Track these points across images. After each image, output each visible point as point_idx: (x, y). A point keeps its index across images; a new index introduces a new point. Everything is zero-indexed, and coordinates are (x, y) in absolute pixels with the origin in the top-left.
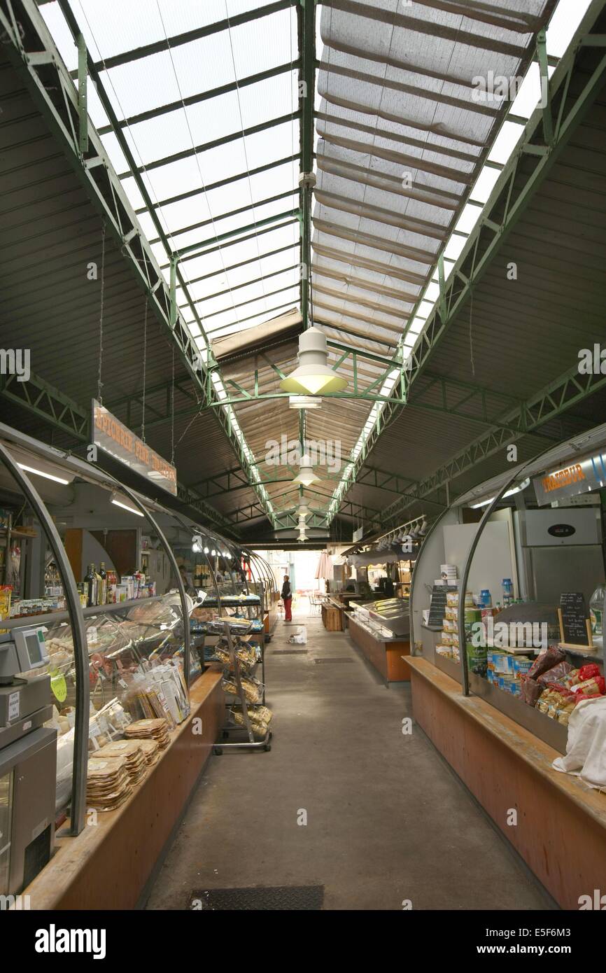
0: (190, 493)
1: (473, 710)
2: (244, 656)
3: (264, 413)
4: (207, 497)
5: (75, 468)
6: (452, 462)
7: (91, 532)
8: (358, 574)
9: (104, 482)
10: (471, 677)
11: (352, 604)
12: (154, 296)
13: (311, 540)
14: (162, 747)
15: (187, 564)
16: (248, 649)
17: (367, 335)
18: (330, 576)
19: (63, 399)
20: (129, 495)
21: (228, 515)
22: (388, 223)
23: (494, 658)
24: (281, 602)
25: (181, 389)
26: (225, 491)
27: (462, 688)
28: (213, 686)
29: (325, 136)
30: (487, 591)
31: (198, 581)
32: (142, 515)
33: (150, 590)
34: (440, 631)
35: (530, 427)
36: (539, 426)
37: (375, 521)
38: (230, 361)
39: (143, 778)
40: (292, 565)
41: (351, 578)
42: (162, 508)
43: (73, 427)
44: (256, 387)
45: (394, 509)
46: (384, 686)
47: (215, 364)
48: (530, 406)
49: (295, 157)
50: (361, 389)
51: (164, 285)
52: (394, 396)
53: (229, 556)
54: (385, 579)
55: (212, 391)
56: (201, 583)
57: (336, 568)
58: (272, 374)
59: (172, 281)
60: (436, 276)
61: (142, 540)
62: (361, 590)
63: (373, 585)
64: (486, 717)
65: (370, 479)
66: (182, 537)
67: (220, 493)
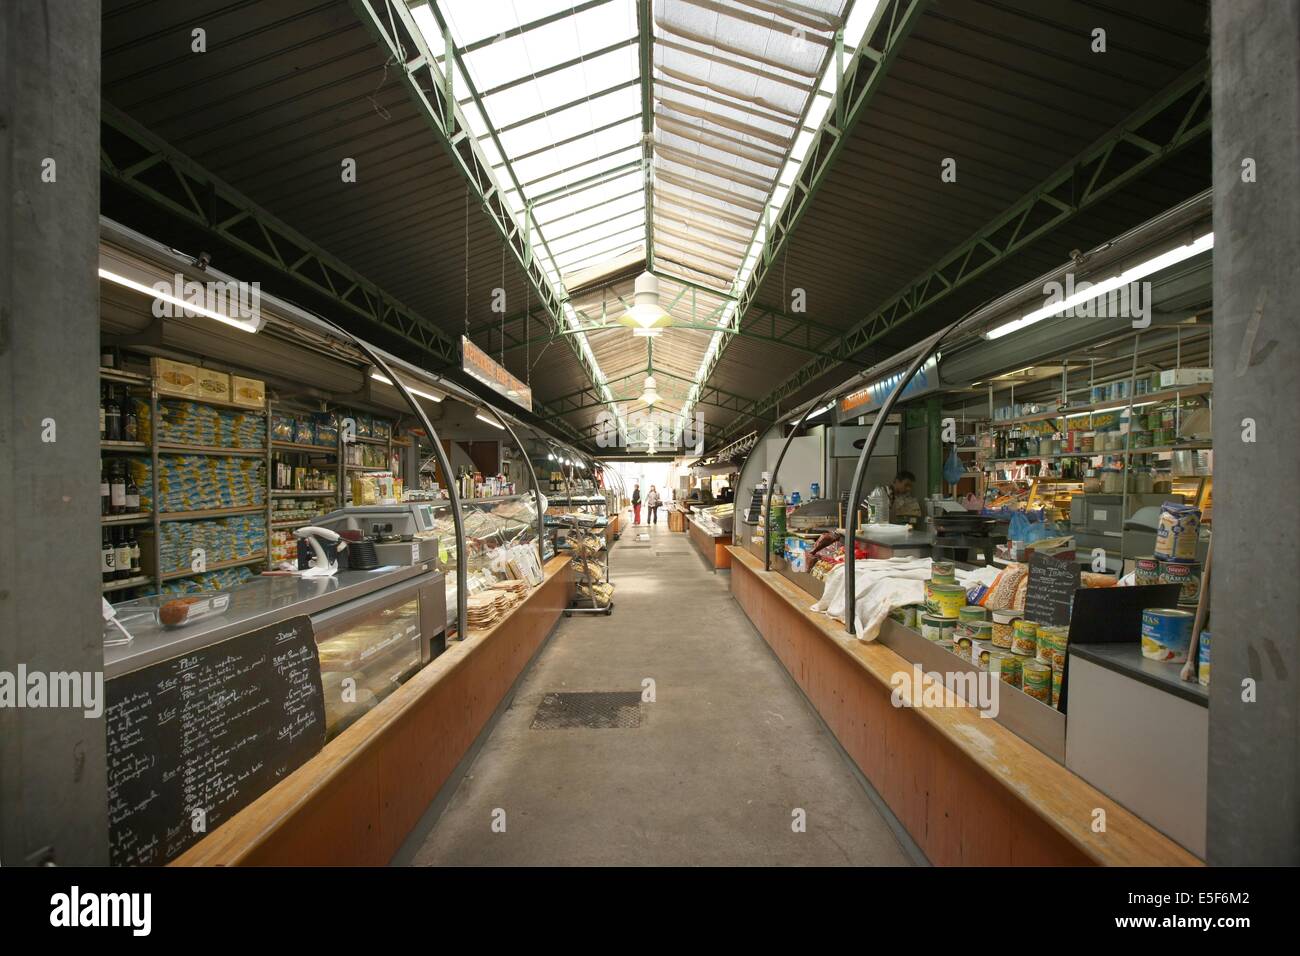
0: (546, 410)
1: (768, 579)
2: (590, 543)
3: (613, 339)
4: (562, 413)
5: (445, 389)
6: (784, 384)
7: (458, 443)
8: (702, 483)
9: (469, 400)
10: (772, 557)
11: (692, 508)
12: (511, 243)
13: (659, 453)
14: (521, 598)
15: (545, 473)
16: (594, 538)
17: (706, 270)
18: (677, 486)
19: (432, 328)
20: (491, 411)
21: (583, 430)
22: (721, 176)
23: (789, 542)
24: (631, 507)
25: (535, 317)
26: (579, 408)
27: (764, 565)
28: (564, 564)
29: (663, 102)
30: (798, 493)
31: (553, 485)
32: (503, 428)
33: (510, 490)
34: (756, 525)
35: (849, 355)
36: (855, 355)
37: (720, 437)
38: (579, 294)
39: (508, 613)
40: (643, 476)
41: (696, 487)
42: (520, 422)
43: (440, 351)
44: (604, 315)
45: (736, 425)
46: (712, 573)
47: (567, 296)
48: (848, 336)
49: (637, 116)
50: (700, 318)
51: (519, 231)
52: (730, 326)
53: (583, 466)
54: (727, 489)
55: (565, 321)
56: (555, 487)
57: (683, 478)
58: (617, 304)
59: (527, 225)
60: (764, 221)
61: (503, 451)
62: (703, 497)
63: (716, 493)
64: (776, 582)
65: (712, 399)
66: (539, 449)
67: (575, 410)
